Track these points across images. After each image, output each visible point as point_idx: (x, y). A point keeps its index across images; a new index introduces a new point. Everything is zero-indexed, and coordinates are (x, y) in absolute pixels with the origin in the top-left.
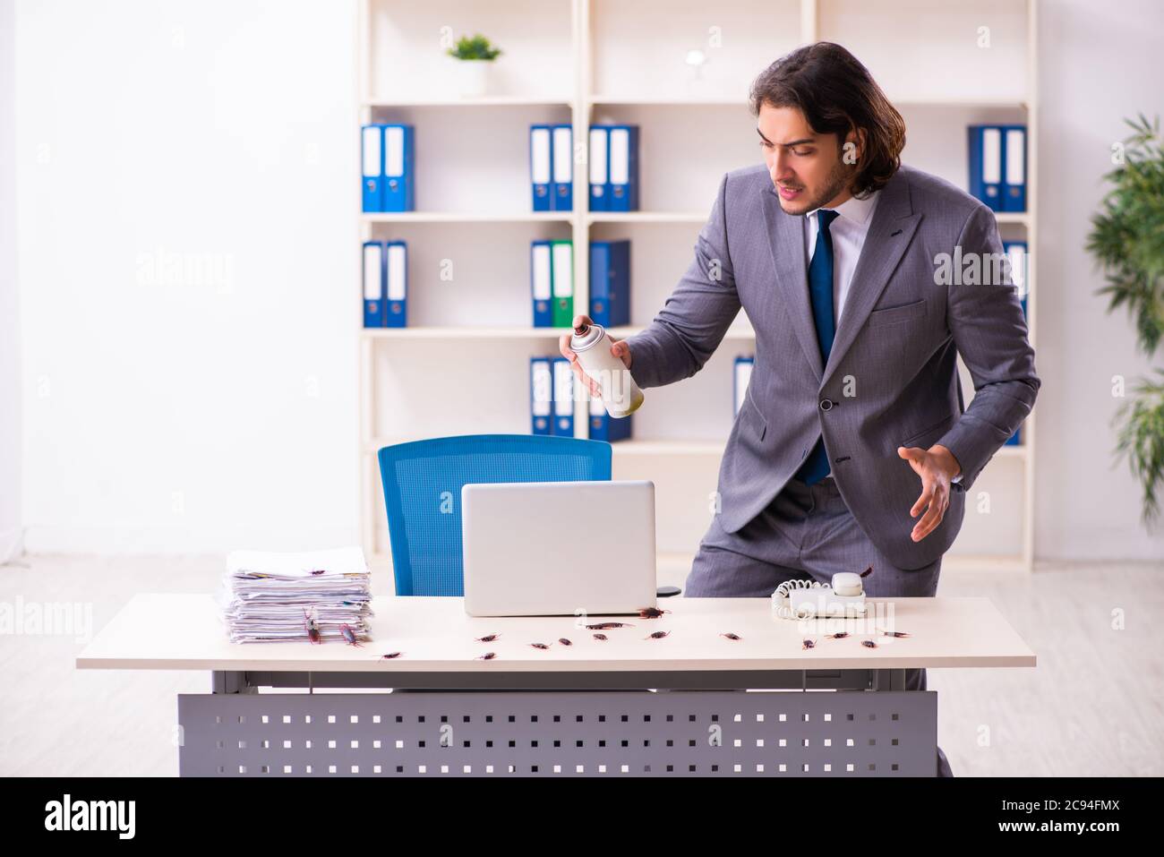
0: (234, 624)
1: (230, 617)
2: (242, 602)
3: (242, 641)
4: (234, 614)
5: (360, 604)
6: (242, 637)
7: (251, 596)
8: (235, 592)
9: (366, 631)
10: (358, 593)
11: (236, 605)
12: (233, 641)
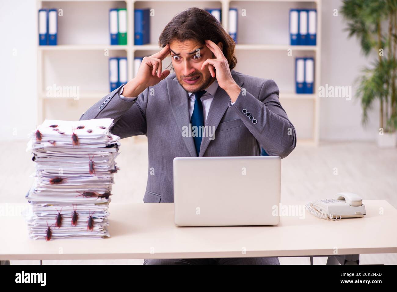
0: (32, 229)
1: (30, 225)
2: (37, 218)
3: (36, 238)
4: (33, 223)
5: (102, 218)
6: (36, 236)
7: (42, 215)
8: (34, 212)
9: (105, 233)
10: (101, 213)
11: (34, 219)
12: (32, 238)
